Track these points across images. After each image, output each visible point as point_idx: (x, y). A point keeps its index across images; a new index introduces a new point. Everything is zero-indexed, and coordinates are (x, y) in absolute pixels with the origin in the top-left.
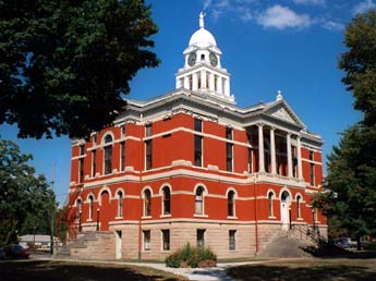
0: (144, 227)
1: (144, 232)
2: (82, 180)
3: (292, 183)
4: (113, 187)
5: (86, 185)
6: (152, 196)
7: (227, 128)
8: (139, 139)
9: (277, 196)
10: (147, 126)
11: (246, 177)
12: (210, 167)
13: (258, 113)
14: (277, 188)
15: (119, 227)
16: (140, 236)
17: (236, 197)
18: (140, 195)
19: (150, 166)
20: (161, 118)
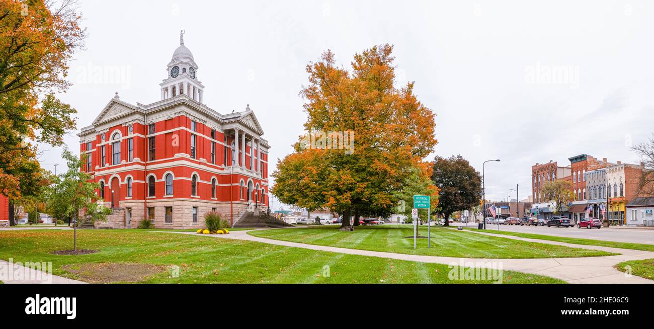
0: (149, 205)
1: (150, 208)
2: (94, 170)
3: (255, 175)
4: (123, 175)
5: (97, 173)
6: (156, 181)
7: (212, 130)
8: (143, 136)
9: (246, 184)
10: (150, 125)
11: (222, 169)
12: (202, 160)
13: (236, 120)
14: (246, 178)
15: (129, 205)
16: (145, 212)
17: (217, 184)
18: (145, 180)
19: (153, 159)
20: (163, 119)
